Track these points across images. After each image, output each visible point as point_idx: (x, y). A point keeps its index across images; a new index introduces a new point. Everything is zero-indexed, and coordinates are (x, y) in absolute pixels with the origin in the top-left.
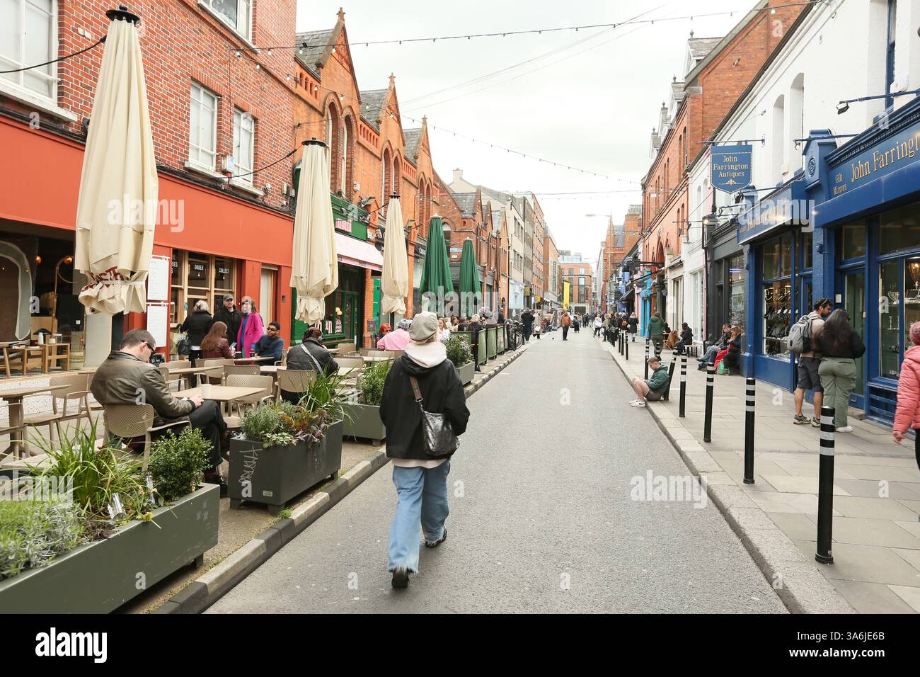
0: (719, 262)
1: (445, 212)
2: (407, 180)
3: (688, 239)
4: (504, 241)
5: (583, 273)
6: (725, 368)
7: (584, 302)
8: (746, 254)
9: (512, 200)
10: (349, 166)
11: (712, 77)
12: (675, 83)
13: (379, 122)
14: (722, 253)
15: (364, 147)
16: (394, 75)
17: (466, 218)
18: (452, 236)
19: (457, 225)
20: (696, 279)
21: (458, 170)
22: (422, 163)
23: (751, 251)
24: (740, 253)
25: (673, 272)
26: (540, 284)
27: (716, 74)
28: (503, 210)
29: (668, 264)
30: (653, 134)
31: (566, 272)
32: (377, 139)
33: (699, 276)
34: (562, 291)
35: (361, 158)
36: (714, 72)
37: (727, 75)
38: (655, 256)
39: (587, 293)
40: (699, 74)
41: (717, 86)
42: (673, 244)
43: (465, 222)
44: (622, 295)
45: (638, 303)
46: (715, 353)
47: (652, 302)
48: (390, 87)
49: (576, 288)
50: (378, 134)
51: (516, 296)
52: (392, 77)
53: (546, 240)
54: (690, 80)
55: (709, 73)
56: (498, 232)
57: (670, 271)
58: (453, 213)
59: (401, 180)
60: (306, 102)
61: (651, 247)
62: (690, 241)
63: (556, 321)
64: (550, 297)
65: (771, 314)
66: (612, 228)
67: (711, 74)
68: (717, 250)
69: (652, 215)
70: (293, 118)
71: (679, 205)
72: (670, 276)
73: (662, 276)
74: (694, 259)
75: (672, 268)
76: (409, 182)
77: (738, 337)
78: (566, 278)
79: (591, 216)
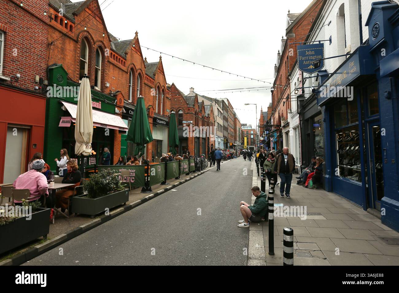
0: (307, 120)
1: (180, 105)
2: (147, 85)
3: (291, 111)
4: (211, 119)
5: (252, 133)
6: (313, 184)
7: (253, 145)
8: (323, 113)
9: (217, 101)
10: (102, 74)
11: (300, 29)
12: (283, 39)
13: (126, 54)
14: (309, 115)
15: (113, 65)
16: (138, 32)
17: (190, 107)
18: (183, 115)
19: (186, 111)
20: (296, 132)
21: (192, 88)
22: (159, 78)
23: (326, 110)
24: (319, 113)
25: (285, 129)
26: (233, 138)
27: (301, 27)
28: (211, 105)
29: (282, 125)
30: (275, 67)
31: (245, 133)
32: (124, 62)
33: (297, 130)
34: (243, 141)
35: (111, 70)
36: (300, 26)
37: (307, 27)
38: (278, 121)
39: (254, 141)
40: (293, 27)
41: (303, 33)
42: (285, 115)
43: (189, 109)
44: (266, 141)
45: (272, 145)
46: (306, 174)
47: (278, 145)
48: (135, 38)
49: (249, 139)
50: (125, 60)
51: (219, 143)
52: (137, 33)
53: (235, 119)
54: (289, 30)
55: (298, 27)
56: (208, 114)
57: (284, 129)
58: (184, 105)
59: (143, 85)
60: (60, 32)
61: (276, 119)
62: (292, 111)
63: (237, 154)
64: (238, 143)
65: (342, 150)
66: (262, 113)
67: (299, 27)
68: (306, 113)
69: (276, 103)
70: (47, 39)
71: (286, 95)
72: (284, 131)
73: (281, 132)
74: (294, 121)
75: (284, 127)
76: (149, 86)
77: (321, 165)
78: (245, 135)
79: (247, 104)
